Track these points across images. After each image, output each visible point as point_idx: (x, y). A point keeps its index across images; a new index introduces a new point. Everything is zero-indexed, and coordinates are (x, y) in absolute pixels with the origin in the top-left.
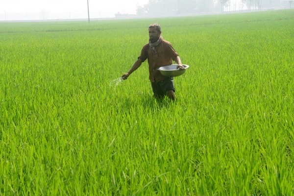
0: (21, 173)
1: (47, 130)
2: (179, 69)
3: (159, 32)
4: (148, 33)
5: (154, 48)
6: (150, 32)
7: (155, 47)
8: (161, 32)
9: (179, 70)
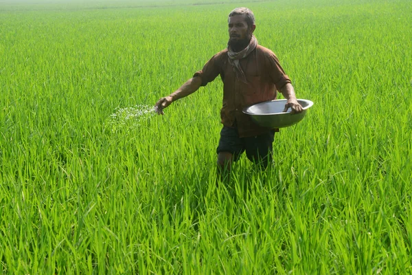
0: (173, 166)
1: (199, 118)
2: (290, 110)
3: (252, 27)
4: (227, 28)
5: (237, 63)
6: (231, 26)
7: (241, 60)
8: (253, 27)
9: (290, 114)
